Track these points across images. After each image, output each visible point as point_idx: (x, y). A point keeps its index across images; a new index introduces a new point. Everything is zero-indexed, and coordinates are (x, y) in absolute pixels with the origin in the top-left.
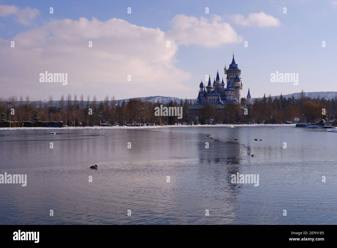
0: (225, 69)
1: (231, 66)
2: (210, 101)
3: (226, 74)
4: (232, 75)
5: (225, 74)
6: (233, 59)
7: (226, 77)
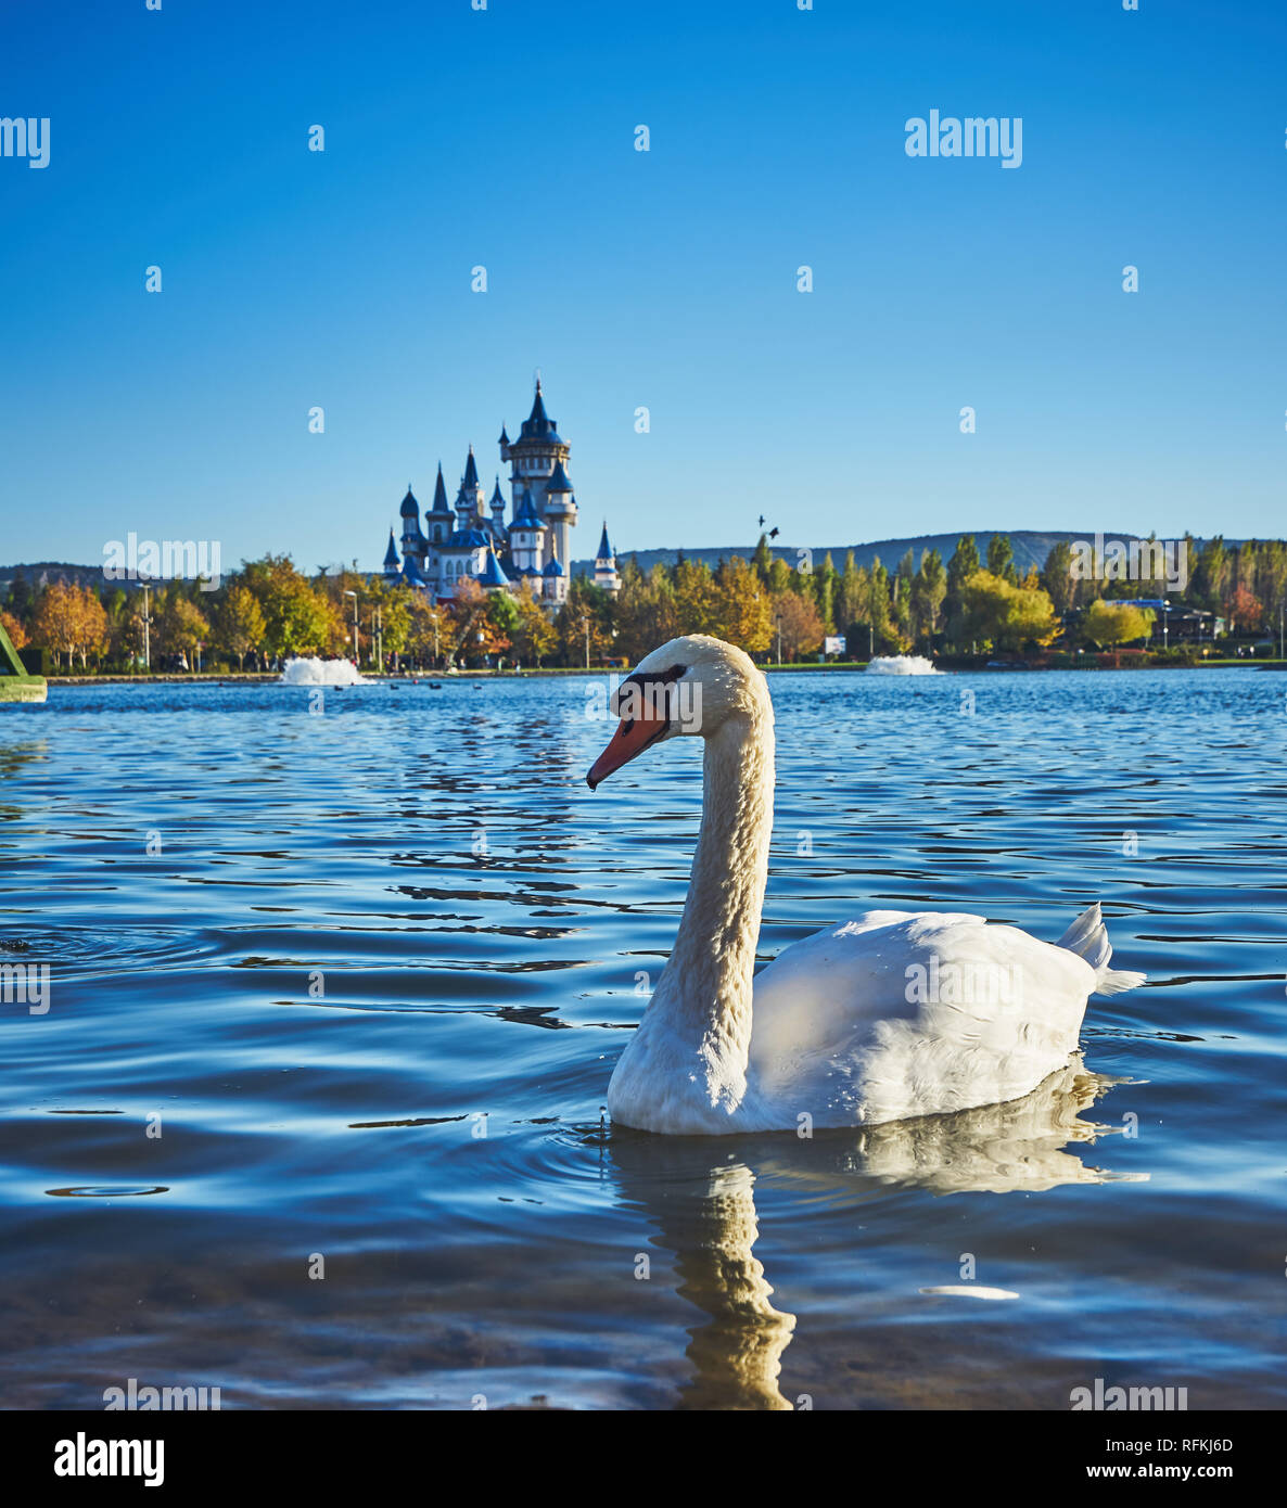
0: (504, 439)
1: (526, 426)
2: (448, 573)
3: (509, 463)
4: (536, 465)
5: (504, 460)
6: (538, 399)
7: (510, 475)
